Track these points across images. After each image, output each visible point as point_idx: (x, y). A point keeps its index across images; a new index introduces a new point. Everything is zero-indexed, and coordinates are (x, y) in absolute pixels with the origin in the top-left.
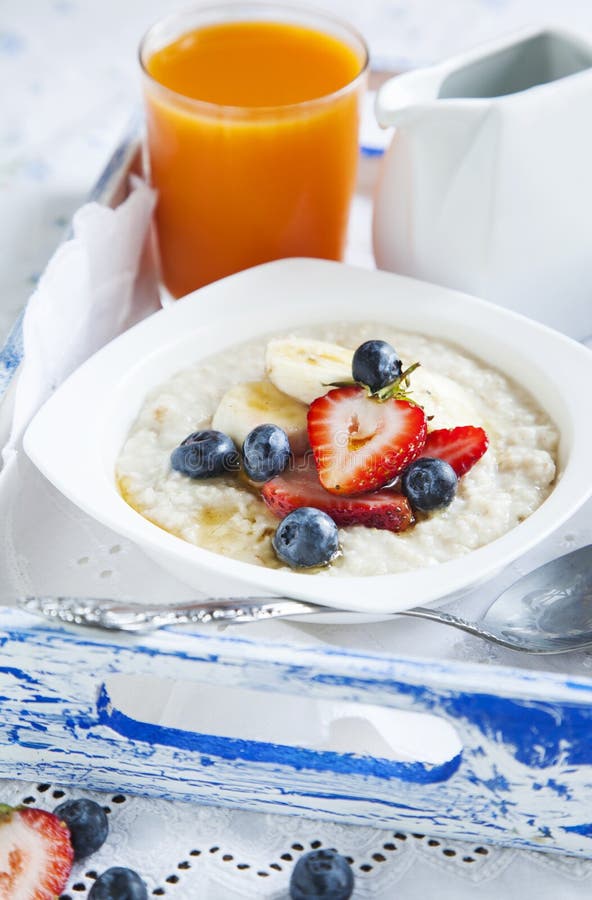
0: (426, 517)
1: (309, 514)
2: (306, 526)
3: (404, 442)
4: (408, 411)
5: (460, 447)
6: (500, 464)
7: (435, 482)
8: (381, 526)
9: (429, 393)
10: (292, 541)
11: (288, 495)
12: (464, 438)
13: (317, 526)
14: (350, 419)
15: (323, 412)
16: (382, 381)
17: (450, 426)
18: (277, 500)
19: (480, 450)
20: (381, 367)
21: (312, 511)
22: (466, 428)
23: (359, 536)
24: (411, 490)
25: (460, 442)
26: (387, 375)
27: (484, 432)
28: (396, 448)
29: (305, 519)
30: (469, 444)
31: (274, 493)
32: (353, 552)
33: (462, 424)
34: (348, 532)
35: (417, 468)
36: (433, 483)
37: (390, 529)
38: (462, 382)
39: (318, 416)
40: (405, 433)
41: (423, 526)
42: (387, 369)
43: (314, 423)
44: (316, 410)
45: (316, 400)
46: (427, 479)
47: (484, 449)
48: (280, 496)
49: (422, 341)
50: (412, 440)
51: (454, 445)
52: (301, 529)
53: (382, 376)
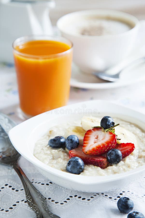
0: (111, 165)
1: (76, 158)
2: (74, 161)
3: (108, 143)
4: (112, 135)
5: (127, 148)
6: (139, 156)
7: (115, 155)
8: (98, 166)
9: (123, 134)
10: (70, 165)
11: (74, 154)
12: (128, 146)
13: (78, 162)
14: (96, 136)
15: (90, 133)
16: (107, 127)
17: (125, 142)
18: (71, 155)
19: (132, 150)
20: (107, 123)
21: (77, 158)
22: (130, 143)
23: (91, 167)
24: (108, 157)
25: (127, 147)
26: (109, 125)
27: (134, 145)
28: (105, 144)
29: (74, 159)
30: (129, 148)
31: (70, 153)
32: (87, 171)
33: (129, 142)
34: (88, 166)
35: (111, 151)
36: (114, 155)
37: (100, 167)
38: (135, 134)
39: (88, 134)
40: (109, 140)
41: (110, 168)
42: (109, 124)
43: (86, 136)
44: (88, 133)
45: (89, 130)
46: (113, 154)
47: (133, 150)
48: (72, 154)
49: (129, 124)
50: (111, 143)
51: (125, 147)
52: (73, 162)
53: (108, 125)
